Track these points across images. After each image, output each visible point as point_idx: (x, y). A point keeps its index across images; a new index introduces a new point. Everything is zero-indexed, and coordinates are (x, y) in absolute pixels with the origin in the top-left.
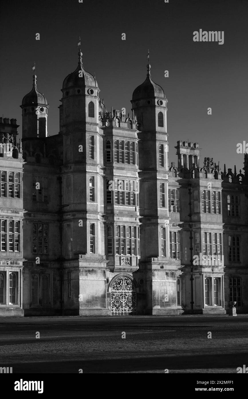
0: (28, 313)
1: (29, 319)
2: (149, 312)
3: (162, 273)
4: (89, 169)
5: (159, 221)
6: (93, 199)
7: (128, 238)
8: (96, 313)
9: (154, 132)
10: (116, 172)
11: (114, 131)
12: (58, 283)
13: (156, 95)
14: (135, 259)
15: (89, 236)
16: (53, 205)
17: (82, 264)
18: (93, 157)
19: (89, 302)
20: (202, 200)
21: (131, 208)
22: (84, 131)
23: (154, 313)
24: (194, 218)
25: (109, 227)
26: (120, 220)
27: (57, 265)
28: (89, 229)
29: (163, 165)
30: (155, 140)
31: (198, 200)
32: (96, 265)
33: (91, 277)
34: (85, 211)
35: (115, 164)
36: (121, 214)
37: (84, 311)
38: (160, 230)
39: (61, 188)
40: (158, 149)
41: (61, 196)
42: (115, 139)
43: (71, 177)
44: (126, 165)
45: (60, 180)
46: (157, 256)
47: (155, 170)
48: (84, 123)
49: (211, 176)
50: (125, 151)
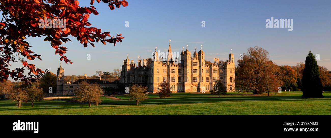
0: (178, 92)
1: (178, 93)
2: (199, 92)
3: (202, 85)
4: (187, 67)
5: (202, 76)
6: (188, 73)
7: (195, 79)
8: (189, 92)
9: (201, 60)
10: (193, 67)
11: (193, 60)
12: (183, 87)
13: (201, 53)
14: (197, 83)
15: (187, 79)
16: (182, 73)
17: (186, 84)
18: (188, 65)
19: (187, 90)
20: (213, 71)
21: (196, 74)
22: (186, 61)
23: (200, 92)
24: (212, 74)
25: (192, 77)
26: (193, 76)
27: (183, 84)
28: (187, 78)
29: (203, 65)
30: (201, 61)
31: (212, 71)
32: (189, 84)
33: (187, 86)
34: (186, 75)
35: (193, 66)
36: (194, 75)
37: (186, 92)
38: (202, 77)
39: (184, 71)
40: (202, 63)
41: (184, 72)
42: (193, 62)
43: (185, 69)
44: (195, 66)
45: (183, 69)
46: (201, 82)
47: (201, 67)
48: (186, 60)
49: (215, 66)
50: (195, 64)
